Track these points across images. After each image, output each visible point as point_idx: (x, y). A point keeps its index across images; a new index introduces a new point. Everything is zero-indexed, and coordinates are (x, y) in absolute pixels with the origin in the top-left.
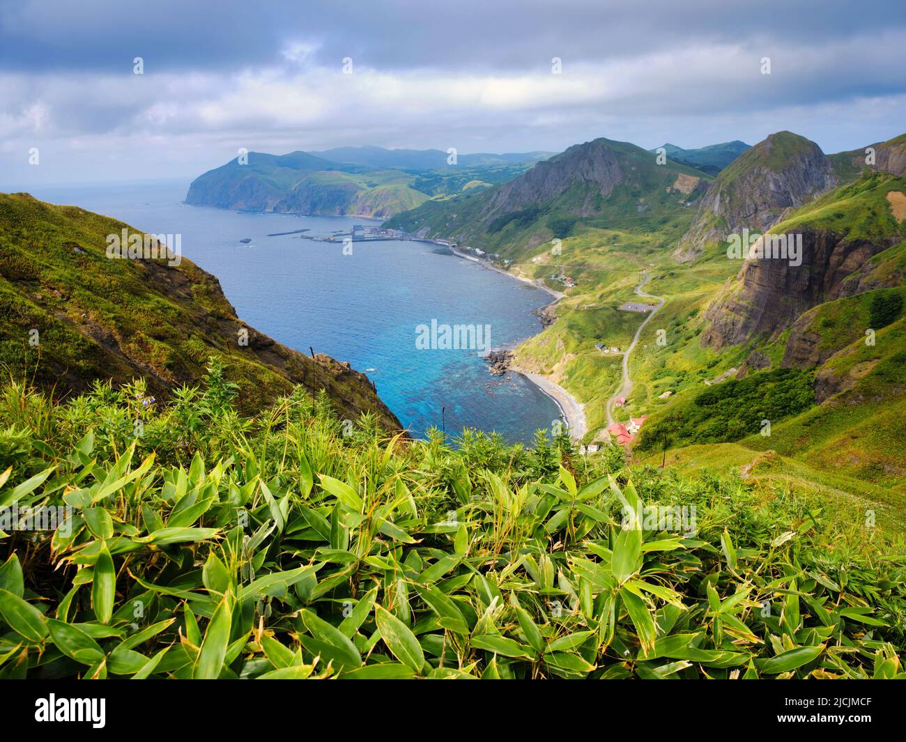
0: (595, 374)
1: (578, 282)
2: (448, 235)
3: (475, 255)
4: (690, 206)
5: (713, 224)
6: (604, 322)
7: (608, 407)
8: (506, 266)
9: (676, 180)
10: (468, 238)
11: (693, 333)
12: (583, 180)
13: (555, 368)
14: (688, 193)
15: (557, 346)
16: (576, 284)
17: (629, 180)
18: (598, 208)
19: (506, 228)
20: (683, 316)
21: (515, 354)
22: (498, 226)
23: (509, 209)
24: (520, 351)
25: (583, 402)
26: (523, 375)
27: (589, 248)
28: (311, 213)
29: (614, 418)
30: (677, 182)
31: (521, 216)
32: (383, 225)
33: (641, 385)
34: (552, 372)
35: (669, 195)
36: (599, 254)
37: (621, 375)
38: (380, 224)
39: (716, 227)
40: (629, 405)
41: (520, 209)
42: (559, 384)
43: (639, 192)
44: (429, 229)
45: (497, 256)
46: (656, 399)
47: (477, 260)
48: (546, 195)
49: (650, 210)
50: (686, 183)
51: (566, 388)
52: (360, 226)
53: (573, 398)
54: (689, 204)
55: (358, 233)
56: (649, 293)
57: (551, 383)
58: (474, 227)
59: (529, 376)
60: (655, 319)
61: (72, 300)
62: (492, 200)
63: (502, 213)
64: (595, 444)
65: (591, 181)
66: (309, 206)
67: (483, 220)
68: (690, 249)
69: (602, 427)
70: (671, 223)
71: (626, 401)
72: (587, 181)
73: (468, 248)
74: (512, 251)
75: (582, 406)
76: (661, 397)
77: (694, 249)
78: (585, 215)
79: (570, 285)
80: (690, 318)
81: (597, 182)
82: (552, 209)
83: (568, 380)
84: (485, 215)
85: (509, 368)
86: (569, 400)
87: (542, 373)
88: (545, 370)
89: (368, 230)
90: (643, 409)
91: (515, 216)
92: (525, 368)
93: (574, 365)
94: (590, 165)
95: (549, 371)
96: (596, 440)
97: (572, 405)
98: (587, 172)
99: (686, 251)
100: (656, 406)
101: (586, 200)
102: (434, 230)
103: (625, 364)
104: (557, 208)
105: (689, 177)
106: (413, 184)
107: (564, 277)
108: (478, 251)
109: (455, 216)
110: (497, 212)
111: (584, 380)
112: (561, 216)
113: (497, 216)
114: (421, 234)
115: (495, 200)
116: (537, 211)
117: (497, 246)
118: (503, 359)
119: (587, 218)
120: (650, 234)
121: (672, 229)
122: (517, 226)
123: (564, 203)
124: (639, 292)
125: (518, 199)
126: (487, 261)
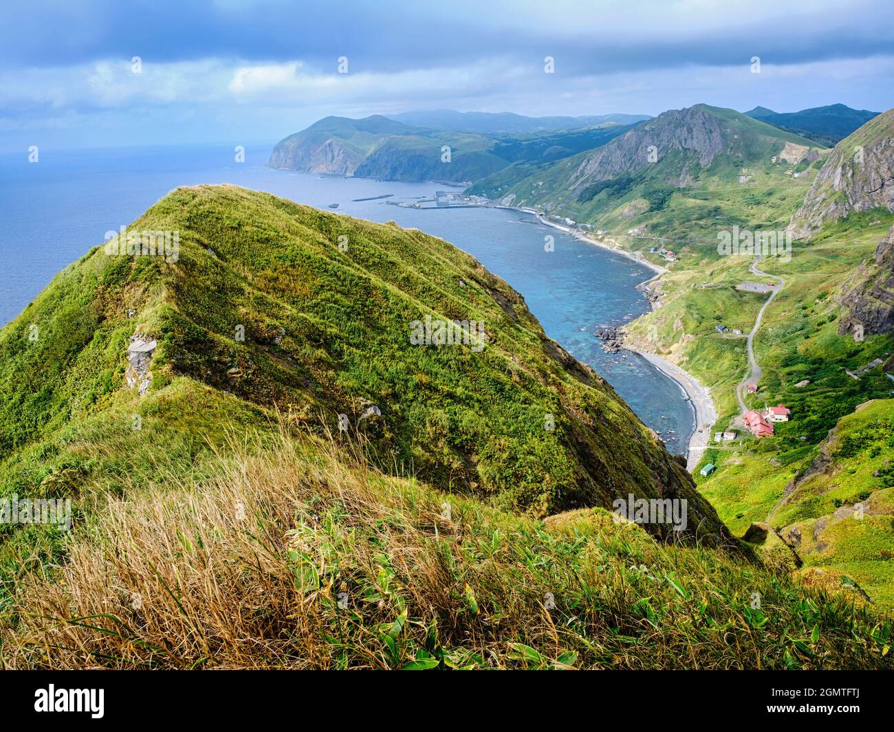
0: (718, 357)
1: (680, 256)
2: (535, 202)
3: (566, 225)
4: (798, 178)
5: (833, 199)
6: (724, 303)
7: (739, 394)
8: (600, 237)
9: (782, 149)
10: (556, 207)
11: (826, 319)
12: (681, 148)
13: (672, 348)
14: (795, 163)
15: (675, 326)
16: (679, 259)
17: (732, 148)
18: (696, 178)
19: (597, 197)
20: (810, 299)
21: (627, 332)
22: (589, 194)
23: (599, 177)
24: (632, 329)
25: (708, 385)
26: (638, 354)
27: (689, 221)
28: (391, 179)
29: (747, 405)
30: (784, 151)
31: (613, 186)
32: (466, 192)
33: (772, 371)
34: (670, 353)
35: (774, 165)
36: (702, 227)
37: (747, 359)
38: (463, 190)
39: (836, 203)
40: (762, 392)
41: (611, 178)
42: (679, 365)
43: (742, 162)
44: (515, 196)
45: (589, 226)
46: (792, 387)
47: (567, 230)
48: (639, 164)
49: (754, 181)
50: (794, 152)
51: (687, 370)
52: (443, 192)
53: (696, 380)
54: (796, 175)
55: (441, 200)
56: (766, 272)
57: (670, 364)
58: (562, 196)
59: (645, 355)
60: (777, 300)
61: (498, 343)
62: (581, 168)
63: (593, 181)
64: (732, 431)
65: (689, 149)
66: (389, 170)
67: (572, 188)
68: (806, 225)
69: (737, 414)
70: (778, 195)
71: (758, 388)
72: (685, 150)
73: (558, 217)
74: (605, 221)
75: (707, 390)
76: (799, 385)
77: (810, 225)
78: (682, 185)
79: (672, 260)
80: (817, 301)
81: (696, 151)
82: (648, 179)
83: (689, 362)
84: (574, 183)
85: (623, 346)
86: (692, 383)
87: (659, 353)
88: (661, 349)
89: (450, 197)
90: (779, 397)
91: (607, 185)
92: (639, 347)
93: (695, 347)
94: (688, 133)
95: (667, 351)
96: (731, 427)
97: (696, 388)
98: (686, 140)
99: (801, 226)
100: (793, 395)
101: (684, 170)
102: (519, 198)
103: (749, 348)
104: (652, 178)
105: (797, 146)
106: (492, 149)
107: (664, 251)
108: (568, 220)
109: (540, 184)
110: (587, 180)
111: (707, 363)
112: (657, 186)
113: (587, 185)
114: (506, 201)
115: (584, 168)
116: (630, 181)
117: (589, 216)
118: (614, 337)
119: (684, 189)
120: (754, 206)
121: (778, 202)
122: (610, 195)
123: (660, 172)
124: (753, 269)
125: (609, 168)
126: (578, 231)
